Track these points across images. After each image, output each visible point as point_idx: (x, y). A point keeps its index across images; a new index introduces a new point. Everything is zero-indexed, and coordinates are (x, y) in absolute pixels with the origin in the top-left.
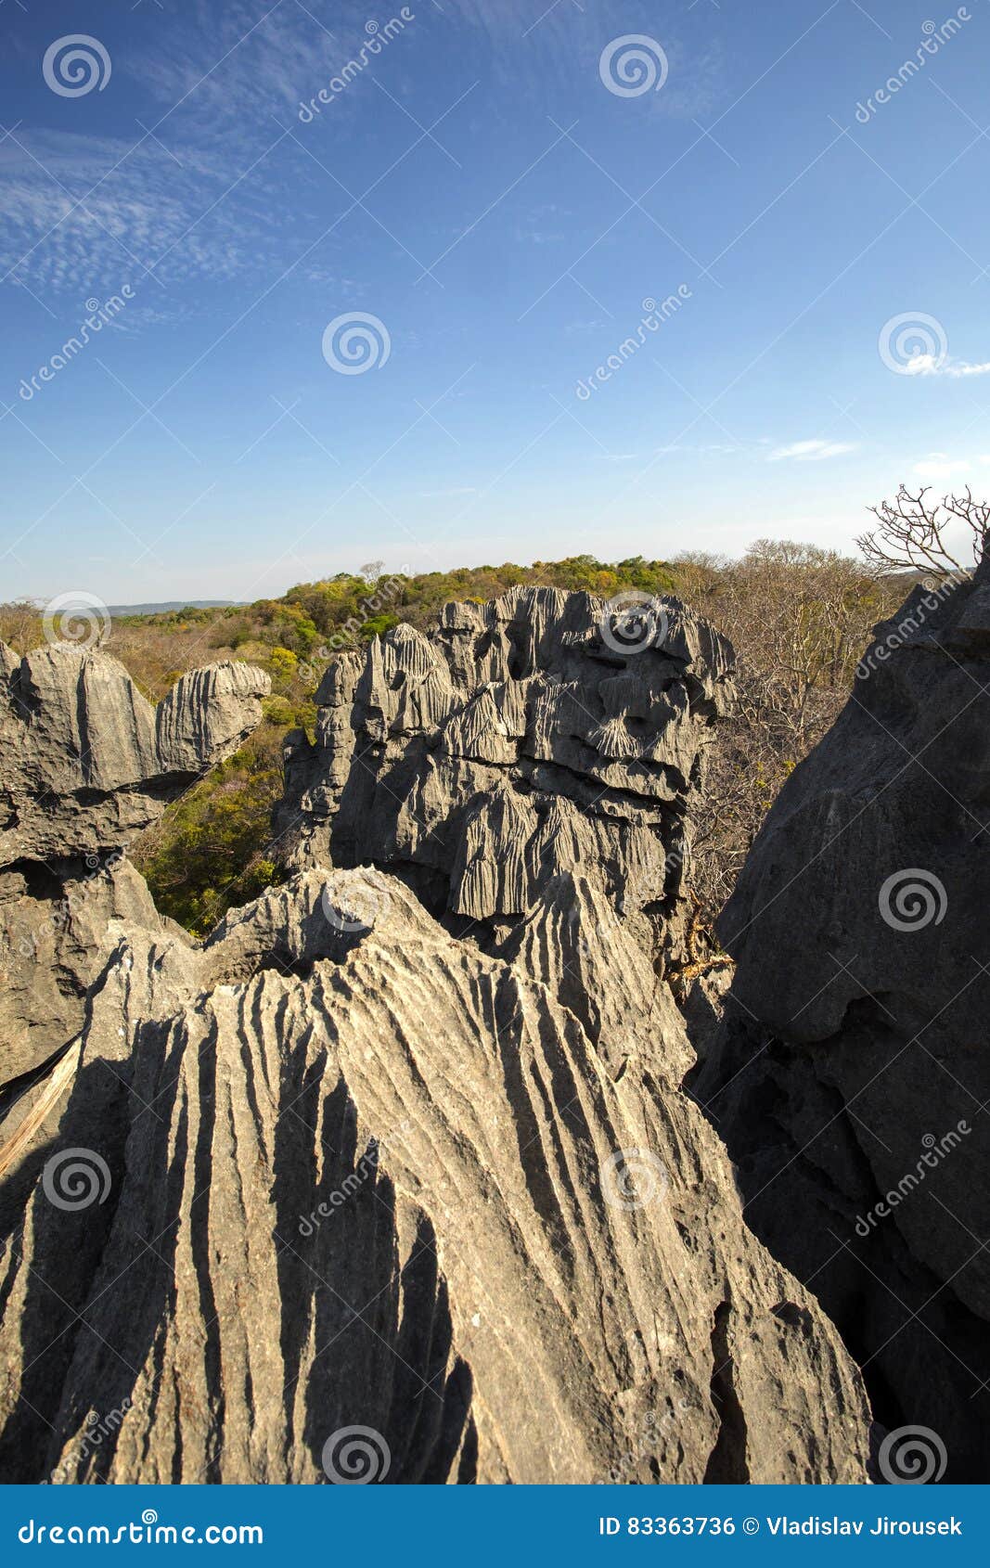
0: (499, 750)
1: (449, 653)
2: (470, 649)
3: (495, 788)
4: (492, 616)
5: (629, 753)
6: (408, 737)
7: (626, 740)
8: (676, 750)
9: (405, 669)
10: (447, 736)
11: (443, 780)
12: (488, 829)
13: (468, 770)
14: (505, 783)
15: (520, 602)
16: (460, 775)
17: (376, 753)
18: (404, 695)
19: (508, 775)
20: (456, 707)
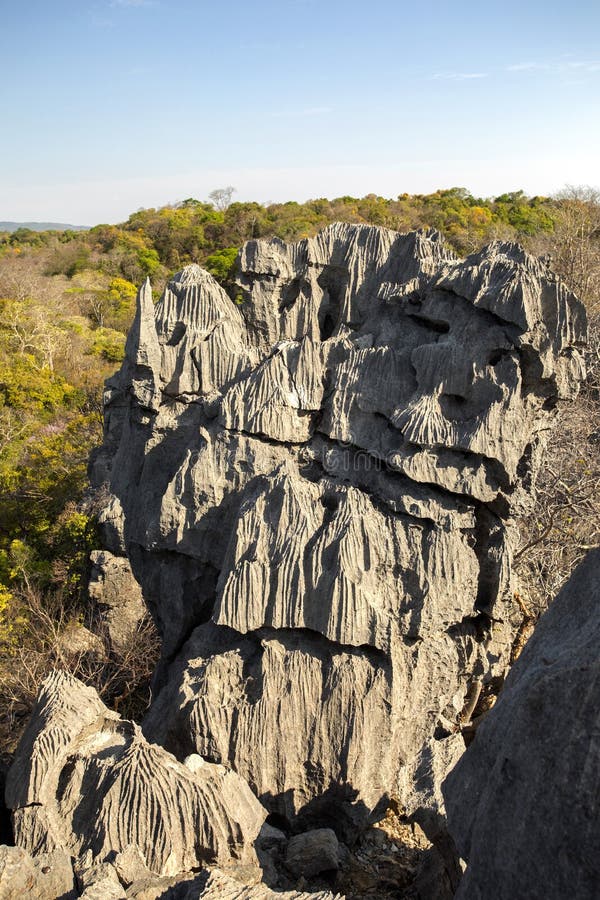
0: (287, 425)
1: (245, 304)
2: (275, 298)
3: (275, 473)
4: (302, 260)
5: (440, 440)
6: (185, 403)
7: (438, 424)
8: (500, 440)
9: (187, 321)
10: (226, 406)
11: (218, 459)
12: (263, 523)
13: (248, 449)
14: (291, 467)
15: (337, 243)
16: (238, 454)
17: (146, 420)
18: (183, 349)
19: (296, 457)
20: (243, 370)
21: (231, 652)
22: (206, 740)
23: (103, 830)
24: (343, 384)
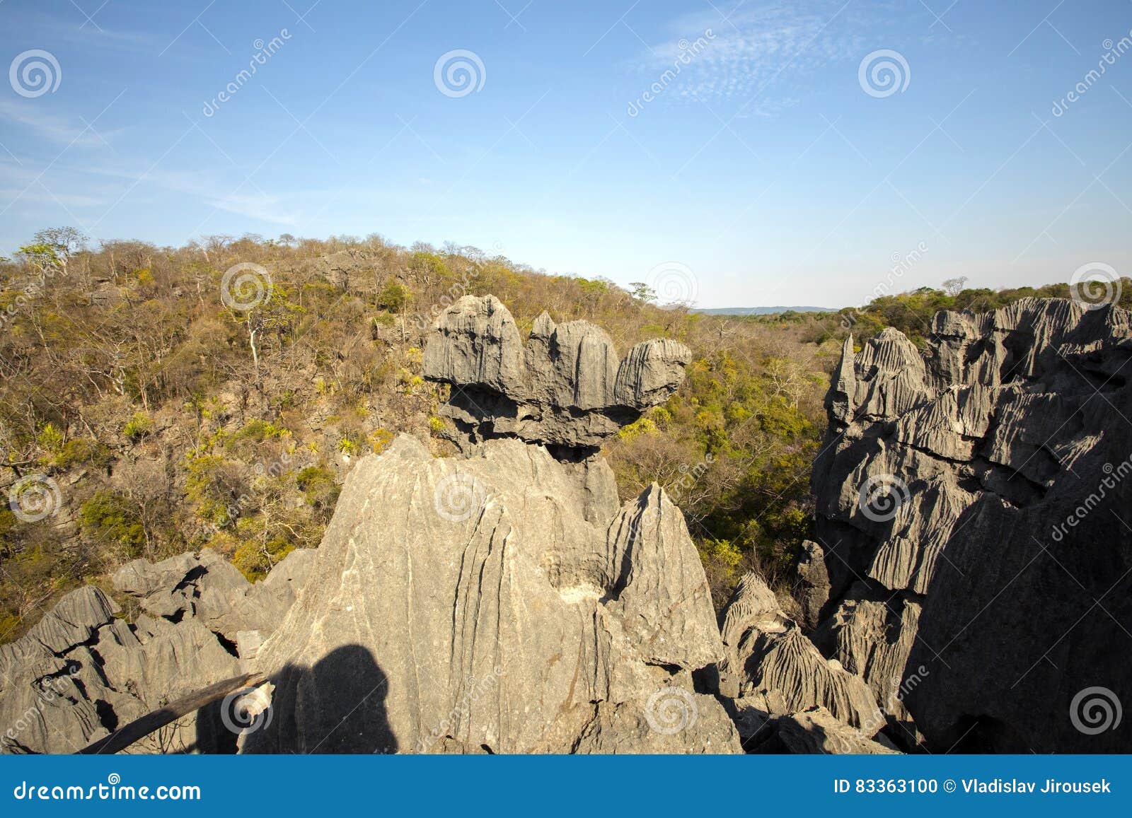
0: (950, 445)
1: (931, 357)
2: (960, 355)
3: (933, 479)
4: (989, 326)
6: (870, 422)
9: (879, 365)
10: (900, 425)
11: (889, 462)
12: (918, 512)
13: (914, 458)
14: (949, 477)
15: (1025, 313)
16: (905, 461)
17: (839, 430)
18: (874, 384)
19: (957, 472)
20: (920, 402)
21: (878, 603)
22: (848, 657)
23: (762, 674)
24: (1008, 420)
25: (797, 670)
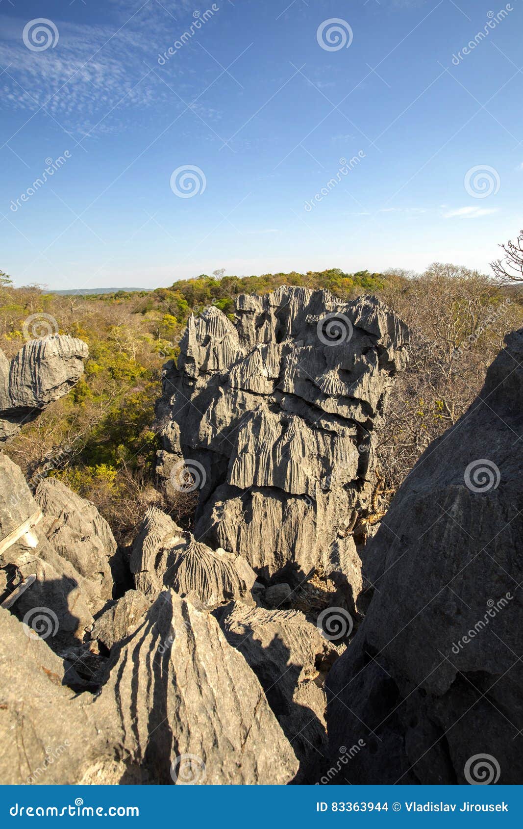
0: (262, 385)
1: (239, 326)
2: (253, 323)
3: (257, 409)
4: (266, 304)
5: (339, 392)
6: (210, 375)
7: (338, 384)
8: (369, 392)
9: (211, 335)
10: (231, 376)
11: (228, 402)
12: (251, 434)
13: (243, 397)
14: (264, 406)
15: (284, 295)
16: (238, 400)
17: (191, 384)
18: (209, 350)
19: (267, 401)
20: (239, 358)
21: (236, 498)
22: (225, 541)
23: (178, 583)
24: (290, 364)
25: (202, 570)
